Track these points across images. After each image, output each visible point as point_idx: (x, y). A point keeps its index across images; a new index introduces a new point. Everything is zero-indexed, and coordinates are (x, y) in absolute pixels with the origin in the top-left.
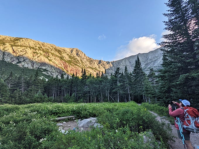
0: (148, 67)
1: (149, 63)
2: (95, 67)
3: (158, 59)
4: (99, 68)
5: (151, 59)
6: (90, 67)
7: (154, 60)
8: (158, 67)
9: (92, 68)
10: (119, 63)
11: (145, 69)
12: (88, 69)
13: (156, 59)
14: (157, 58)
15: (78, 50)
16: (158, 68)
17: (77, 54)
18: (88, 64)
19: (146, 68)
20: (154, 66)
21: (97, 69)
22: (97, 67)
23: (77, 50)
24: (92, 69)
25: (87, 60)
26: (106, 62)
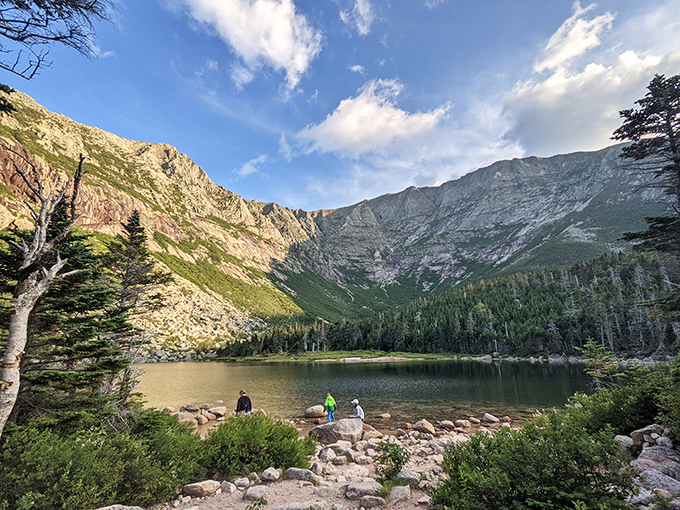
0: (439, 233)
1: (443, 219)
2: (240, 221)
3: (473, 207)
4: (258, 226)
5: (449, 208)
6: (217, 220)
7: (459, 209)
8: (473, 231)
9: (224, 222)
10: (340, 218)
11: (428, 238)
12: (202, 224)
13: (464, 205)
14: (469, 204)
15: (172, 152)
16: (473, 235)
17: (165, 167)
18: (209, 206)
19: (432, 234)
20: (461, 228)
21: (250, 229)
22: (251, 221)
23: (167, 152)
24: (225, 225)
25: (209, 193)
26: (294, 213)
